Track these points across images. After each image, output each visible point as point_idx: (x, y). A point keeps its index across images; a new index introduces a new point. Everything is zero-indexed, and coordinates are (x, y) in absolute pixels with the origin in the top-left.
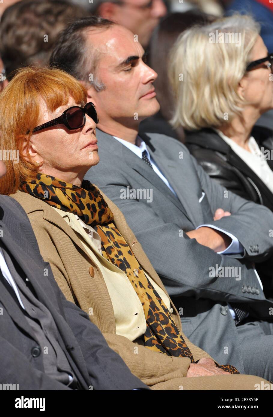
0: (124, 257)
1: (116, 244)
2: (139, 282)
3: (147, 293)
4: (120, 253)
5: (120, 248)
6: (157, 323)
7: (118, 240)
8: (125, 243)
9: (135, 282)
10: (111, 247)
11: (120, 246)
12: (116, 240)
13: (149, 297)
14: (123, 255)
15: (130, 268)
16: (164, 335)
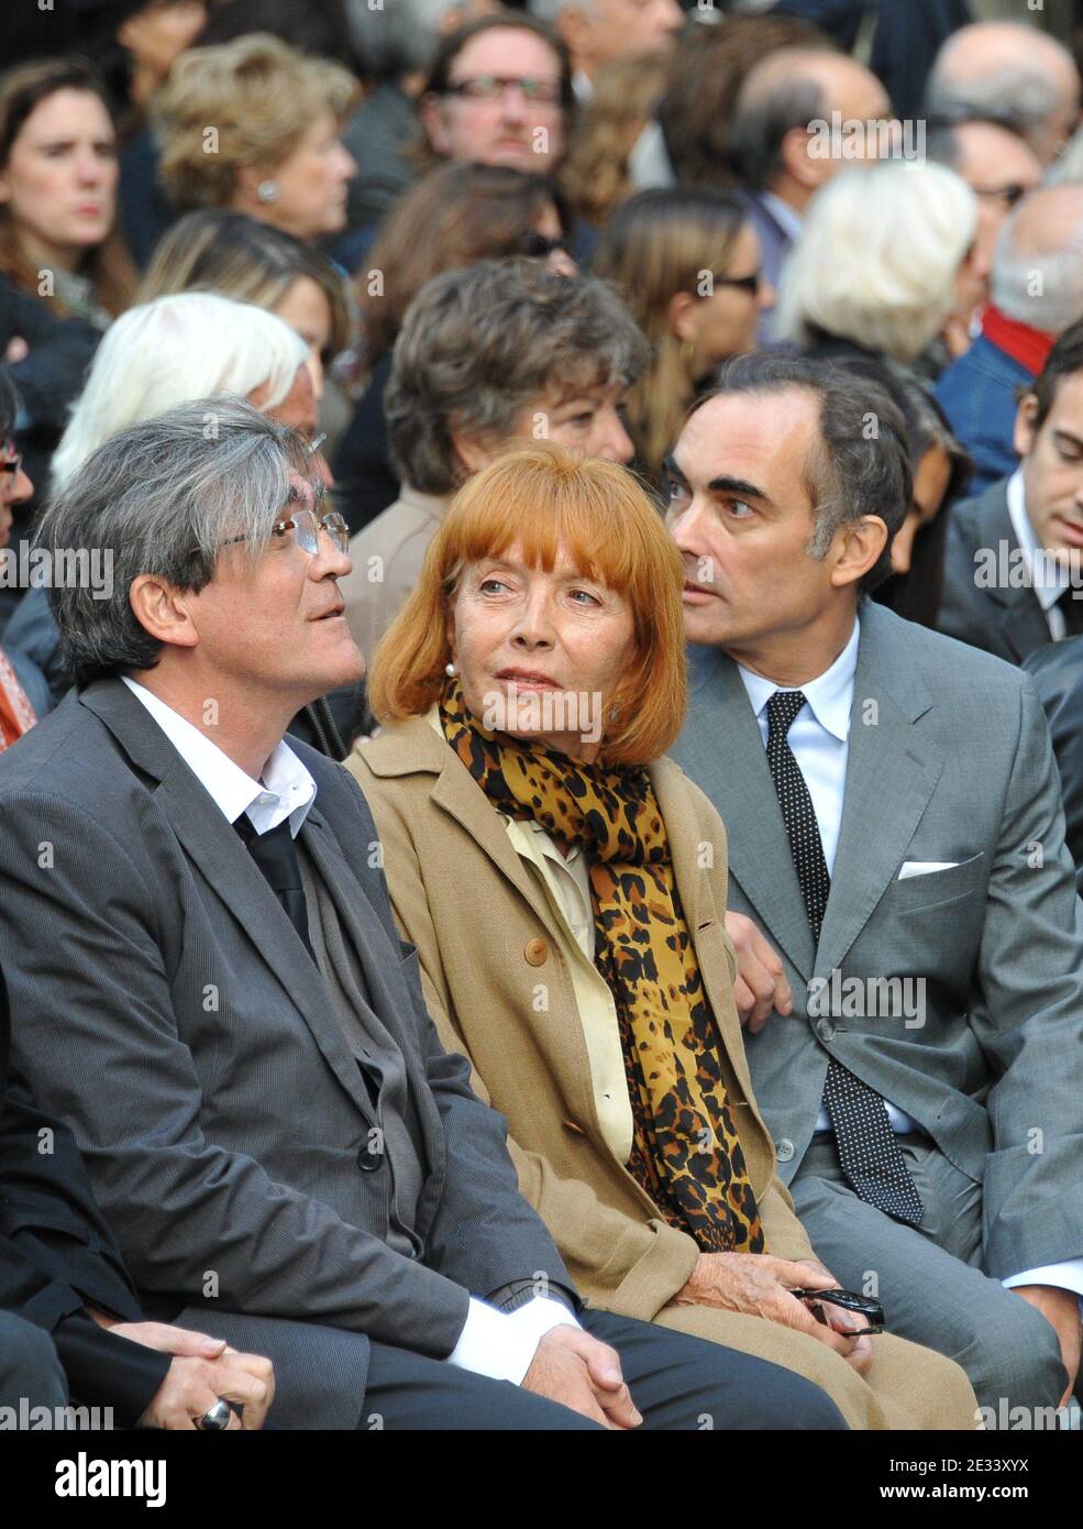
0: (650, 949)
1: (641, 913)
2: (666, 1022)
3: (675, 1054)
4: (642, 936)
5: (649, 922)
6: (674, 1135)
7: (652, 902)
8: (669, 914)
9: (651, 1016)
10: (617, 913)
11: (651, 917)
12: (645, 901)
13: (679, 1068)
14: (648, 942)
15: (655, 980)
16: (680, 1168)
